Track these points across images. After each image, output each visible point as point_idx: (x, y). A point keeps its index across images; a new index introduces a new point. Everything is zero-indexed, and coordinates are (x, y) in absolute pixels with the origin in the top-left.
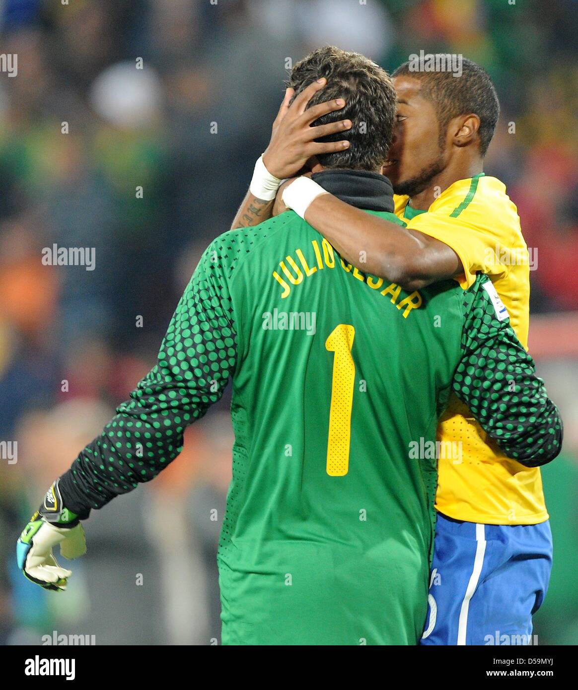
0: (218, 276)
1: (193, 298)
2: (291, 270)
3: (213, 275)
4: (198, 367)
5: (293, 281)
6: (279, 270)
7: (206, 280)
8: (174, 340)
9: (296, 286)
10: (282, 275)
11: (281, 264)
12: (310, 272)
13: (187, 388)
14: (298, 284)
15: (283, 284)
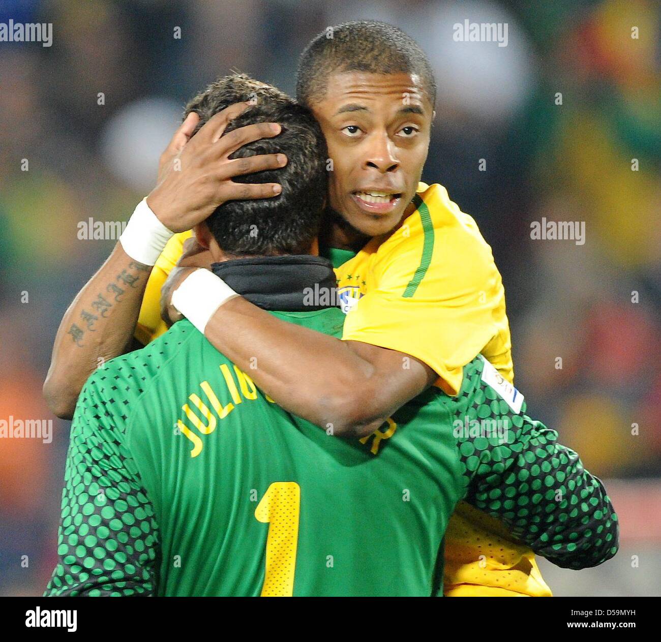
0: (108, 427)
1: (83, 461)
2: (199, 415)
3: (101, 427)
4: (118, 550)
5: (203, 430)
6: (183, 417)
7: (94, 435)
8: (73, 523)
9: (207, 437)
10: (188, 424)
11: (185, 408)
12: (223, 413)
13: (112, 581)
14: (210, 432)
15: (192, 436)
